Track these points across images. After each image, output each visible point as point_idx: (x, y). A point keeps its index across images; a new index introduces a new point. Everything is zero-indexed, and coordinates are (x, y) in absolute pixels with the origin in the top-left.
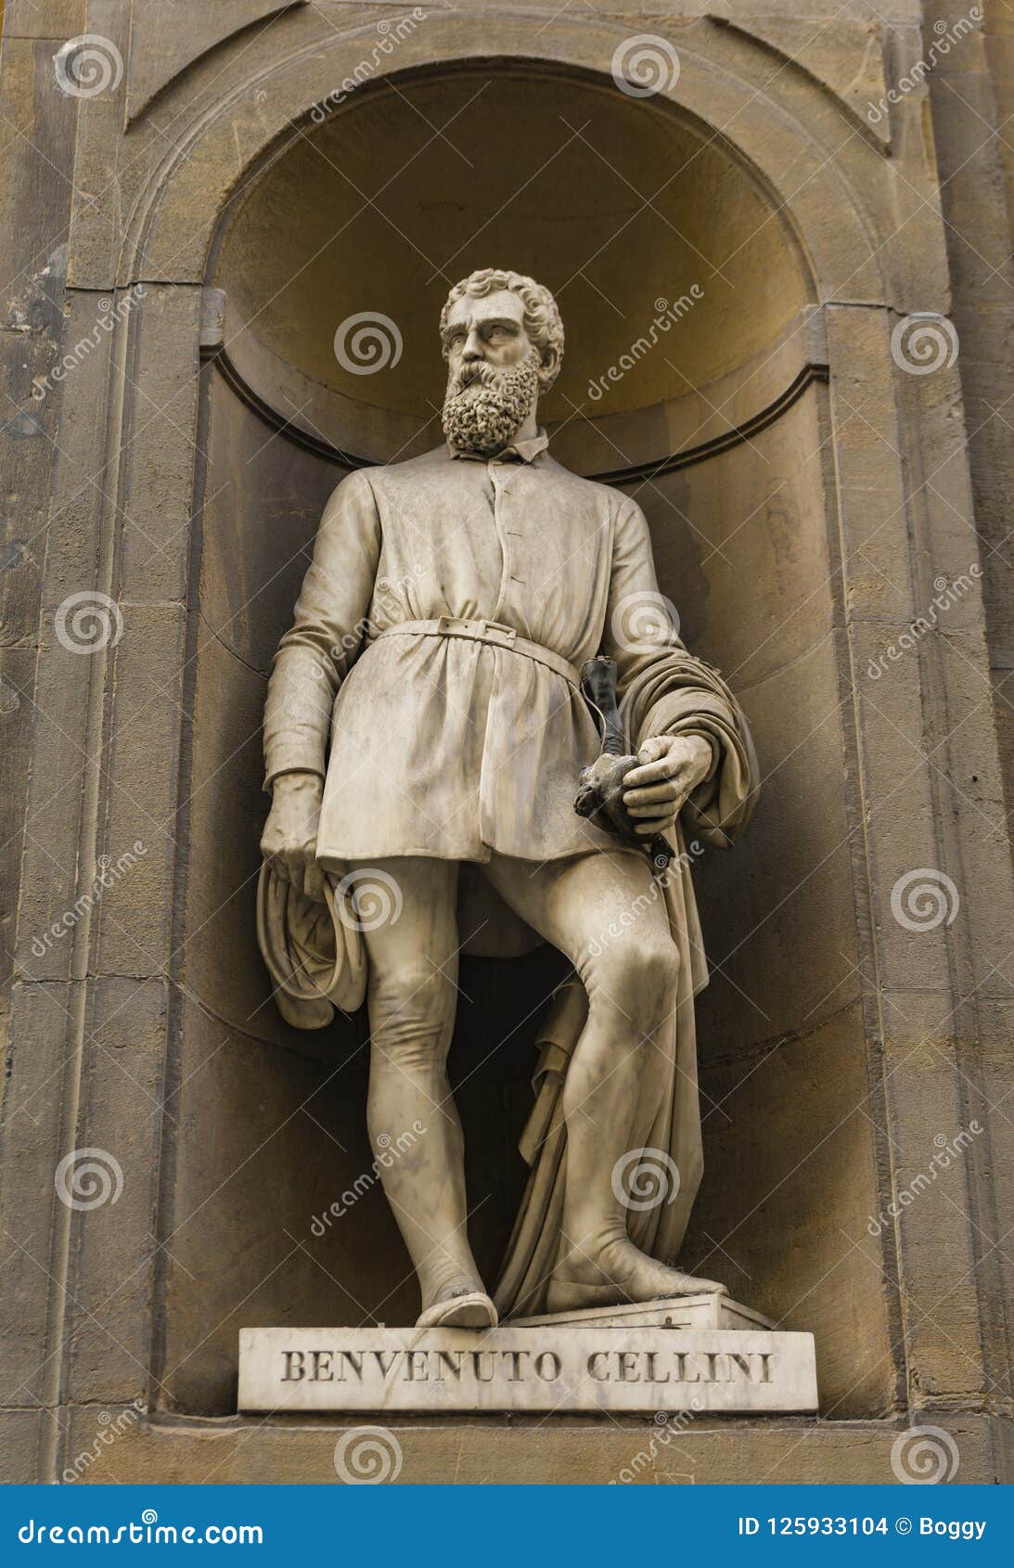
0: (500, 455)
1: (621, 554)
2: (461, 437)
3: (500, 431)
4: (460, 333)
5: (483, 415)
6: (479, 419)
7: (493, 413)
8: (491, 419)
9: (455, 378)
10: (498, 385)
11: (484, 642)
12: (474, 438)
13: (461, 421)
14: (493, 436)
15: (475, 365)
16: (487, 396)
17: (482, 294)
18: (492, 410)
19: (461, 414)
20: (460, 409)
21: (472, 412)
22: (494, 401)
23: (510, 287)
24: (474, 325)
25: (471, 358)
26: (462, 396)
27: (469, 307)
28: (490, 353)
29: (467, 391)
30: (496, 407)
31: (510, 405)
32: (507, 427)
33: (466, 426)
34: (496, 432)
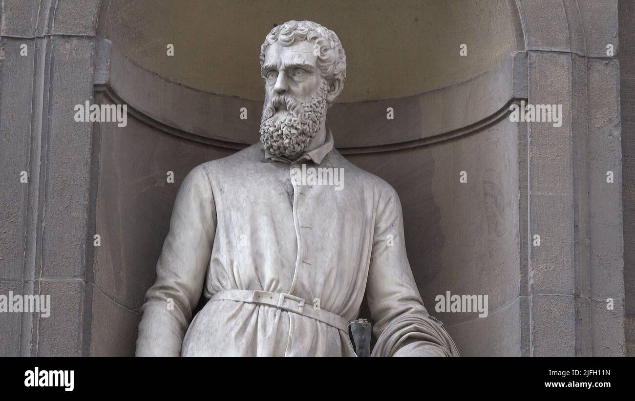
0: (298, 160)
1: (380, 231)
2: (272, 147)
3: (299, 145)
4: (273, 70)
5: (287, 136)
6: (284, 137)
7: (294, 134)
8: (293, 138)
9: (269, 105)
10: (297, 113)
11: (283, 310)
12: (281, 149)
13: (272, 137)
14: (294, 148)
15: (282, 97)
16: (290, 121)
17: (288, 44)
18: (294, 131)
19: (272, 132)
20: (271, 129)
21: (280, 132)
22: (294, 125)
23: (308, 39)
24: (282, 67)
25: (280, 92)
26: (273, 118)
27: (279, 52)
28: (294, 88)
29: (276, 115)
30: (296, 129)
31: (306, 126)
32: (304, 142)
33: (275, 141)
34: (296, 146)
